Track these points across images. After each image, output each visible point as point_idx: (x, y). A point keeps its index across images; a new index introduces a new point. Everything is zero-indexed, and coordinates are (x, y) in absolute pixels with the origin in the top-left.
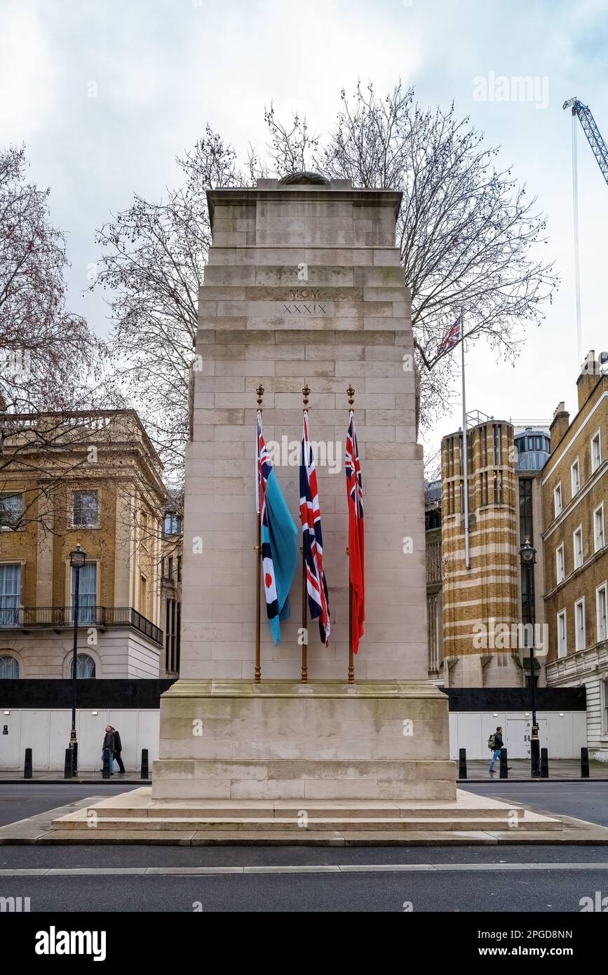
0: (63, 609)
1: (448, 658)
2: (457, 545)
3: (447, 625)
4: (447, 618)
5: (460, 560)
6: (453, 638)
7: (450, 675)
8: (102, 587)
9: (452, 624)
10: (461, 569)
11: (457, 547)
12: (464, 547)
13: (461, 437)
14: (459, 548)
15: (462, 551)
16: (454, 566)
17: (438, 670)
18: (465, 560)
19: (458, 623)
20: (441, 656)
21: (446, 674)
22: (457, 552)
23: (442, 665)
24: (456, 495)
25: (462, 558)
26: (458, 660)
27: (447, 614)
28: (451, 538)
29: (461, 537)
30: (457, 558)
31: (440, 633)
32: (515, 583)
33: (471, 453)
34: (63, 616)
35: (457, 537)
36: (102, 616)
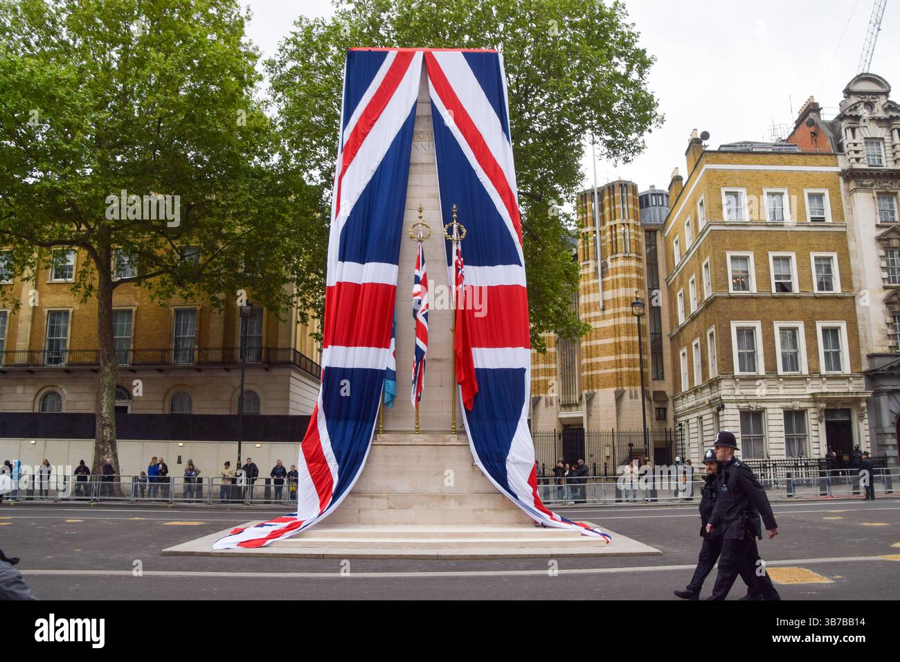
0: (233, 349)
1: (585, 392)
2: (591, 288)
3: (584, 361)
4: (585, 355)
5: (595, 303)
6: (590, 373)
7: (587, 407)
8: (267, 330)
9: (589, 360)
10: (596, 310)
11: (592, 291)
12: (598, 291)
13: (593, 193)
14: (594, 292)
15: (596, 294)
16: (590, 308)
17: (577, 402)
18: (599, 302)
19: (594, 360)
20: (581, 390)
21: (584, 406)
22: (592, 295)
23: (581, 398)
24: (590, 244)
25: (596, 300)
26: (594, 394)
27: (585, 351)
28: (586, 283)
29: (596, 281)
30: (592, 301)
31: (579, 368)
32: (644, 324)
33: (602, 208)
34: (232, 356)
35: (591, 282)
36: (268, 356)
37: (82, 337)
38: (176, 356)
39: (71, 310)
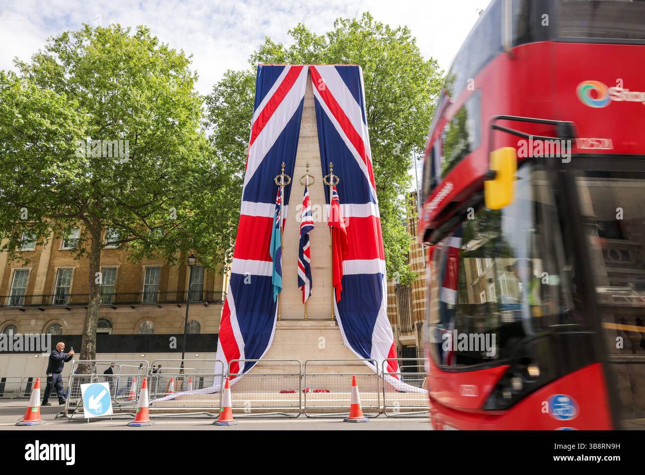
0: (184, 292)
1: (416, 322)
2: (417, 254)
3: (415, 302)
4: (415, 298)
5: (420, 263)
6: (419, 309)
7: (418, 332)
8: (207, 279)
9: (418, 301)
10: (421, 268)
11: (417, 255)
12: (422, 255)
13: (416, 194)
14: (419, 256)
15: (421, 258)
16: (417, 267)
17: (411, 330)
18: (423, 263)
19: (421, 301)
20: (413, 321)
21: (416, 332)
22: (418, 258)
23: (413, 327)
24: (415, 226)
25: (421, 262)
26: (422, 323)
27: (414, 295)
28: (414, 251)
29: (420, 249)
30: (418, 262)
31: (411, 307)
34: (183, 297)
35: (417, 250)
36: (207, 296)
37: (80, 286)
38: (145, 298)
39: (74, 268)
